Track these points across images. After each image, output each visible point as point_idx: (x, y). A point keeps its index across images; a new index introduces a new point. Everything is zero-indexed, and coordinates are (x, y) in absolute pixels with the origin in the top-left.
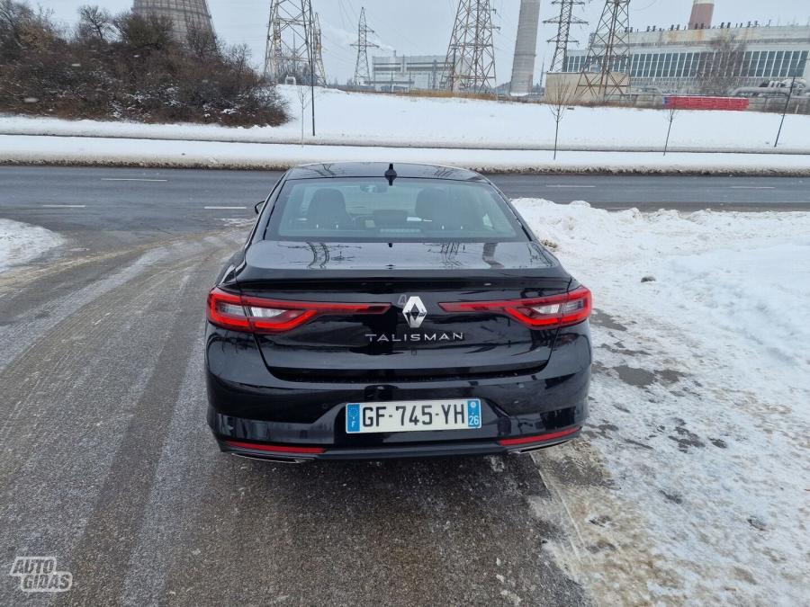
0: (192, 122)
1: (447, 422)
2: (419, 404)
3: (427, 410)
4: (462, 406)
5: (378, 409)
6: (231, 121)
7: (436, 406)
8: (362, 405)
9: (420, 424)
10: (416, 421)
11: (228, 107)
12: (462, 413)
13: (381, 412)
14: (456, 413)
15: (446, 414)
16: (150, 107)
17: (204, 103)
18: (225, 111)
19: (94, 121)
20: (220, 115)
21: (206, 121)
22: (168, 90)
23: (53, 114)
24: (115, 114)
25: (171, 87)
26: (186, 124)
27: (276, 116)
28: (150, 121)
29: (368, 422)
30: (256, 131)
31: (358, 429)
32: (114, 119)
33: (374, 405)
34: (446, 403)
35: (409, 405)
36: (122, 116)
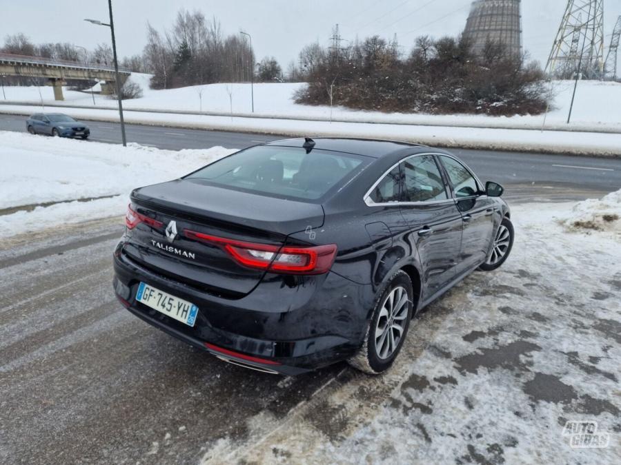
0: (466, 113)
1: (177, 314)
2: (169, 296)
3: (171, 302)
4: (188, 307)
5: (152, 290)
6: (496, 112)
7: (177, 301)
8: (147, 286)
9: (165, 309)
10: (164, 306)
11: (498, 100)
12: (187, 311)
13: (152, 293)
14: (184, 310)
15: (179, 308)
16: (439, 104)
17: (479, 99)
18: (494, 104)
19: (401, 114)
20: (489, 107)
21: (477, 112)
22: (456, 90)
23: (379, 110)
24: (415, 109)
25: (459, 88)
26: (461, 114)
27: (538, 107)
28: (437, 113)
29: (145, 297)
30: (517, 119)
31: (140, 299)
32: (414, 112)
33: (151, 288)
34: (182, 301)
35: (165, 294)
36: (420, 110)
